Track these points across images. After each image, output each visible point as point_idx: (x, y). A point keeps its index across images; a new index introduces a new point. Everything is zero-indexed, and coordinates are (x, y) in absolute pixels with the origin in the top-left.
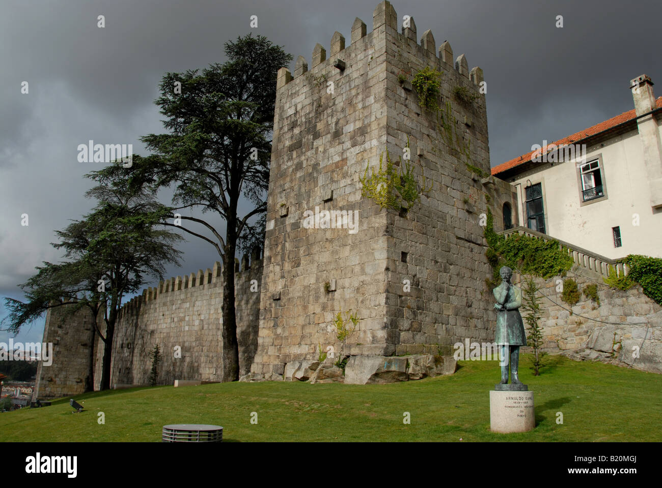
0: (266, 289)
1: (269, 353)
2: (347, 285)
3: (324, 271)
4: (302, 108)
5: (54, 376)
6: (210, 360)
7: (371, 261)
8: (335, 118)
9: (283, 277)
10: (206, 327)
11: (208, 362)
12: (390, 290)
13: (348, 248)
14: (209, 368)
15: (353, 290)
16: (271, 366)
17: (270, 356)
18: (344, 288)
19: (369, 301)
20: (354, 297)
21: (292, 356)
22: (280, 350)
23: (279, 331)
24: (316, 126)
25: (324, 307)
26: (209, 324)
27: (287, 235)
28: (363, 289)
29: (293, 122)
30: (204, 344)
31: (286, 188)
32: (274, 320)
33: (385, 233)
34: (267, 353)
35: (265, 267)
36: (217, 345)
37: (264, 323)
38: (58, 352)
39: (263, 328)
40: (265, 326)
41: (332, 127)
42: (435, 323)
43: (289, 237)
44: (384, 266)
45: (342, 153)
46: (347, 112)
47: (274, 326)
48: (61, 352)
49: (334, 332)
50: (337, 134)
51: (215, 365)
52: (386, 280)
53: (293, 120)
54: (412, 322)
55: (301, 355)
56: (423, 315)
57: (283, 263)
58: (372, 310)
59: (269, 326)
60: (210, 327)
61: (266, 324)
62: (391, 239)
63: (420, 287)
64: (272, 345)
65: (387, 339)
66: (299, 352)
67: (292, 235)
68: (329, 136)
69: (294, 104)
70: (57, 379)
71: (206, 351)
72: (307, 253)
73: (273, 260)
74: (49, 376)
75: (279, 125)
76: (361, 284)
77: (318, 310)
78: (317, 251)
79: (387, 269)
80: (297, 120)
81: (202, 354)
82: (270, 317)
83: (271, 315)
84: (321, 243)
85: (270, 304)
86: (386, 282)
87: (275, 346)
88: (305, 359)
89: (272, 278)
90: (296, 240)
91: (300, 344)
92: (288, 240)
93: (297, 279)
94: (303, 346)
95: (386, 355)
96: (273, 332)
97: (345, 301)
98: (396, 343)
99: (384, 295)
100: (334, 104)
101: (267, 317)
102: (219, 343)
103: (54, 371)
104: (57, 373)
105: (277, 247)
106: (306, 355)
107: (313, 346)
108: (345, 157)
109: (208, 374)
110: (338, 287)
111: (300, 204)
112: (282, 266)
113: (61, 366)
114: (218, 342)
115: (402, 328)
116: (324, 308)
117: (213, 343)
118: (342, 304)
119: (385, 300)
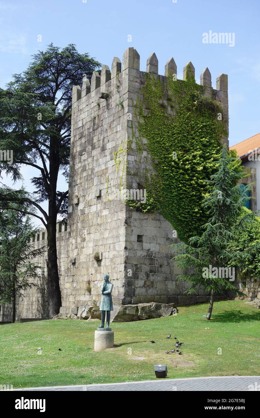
1: (70, 300)
2: (107, 257)
3: (97, 246)
4: (86, 124)
7: (118, 242)
8: (102, 136)
9: (76, 248)
12: (128, 262)
13: (108, 231)
15: (110, 261)
16: (71, 309)
17: (70, 302)
18: (106, 259)
19: (117, 268)
20: (110, 265)
21: (81, 303)
22: (75, 298)
23: (75, 285)
24: (93, 139)
27: (79, 218)
28: (114, 260)
29: (81, 133)
31: (78, 183)
32: (72, 277)
33: (125, 224)
35: (67, 240)
37: (67, 279)
39: (67, 282)
41: (101, 142)
42: (166, 280)
44: (124, 246)
45: (106, 163)
46: (108, 133)
47: (72, 282)
50: (103, 149)
52: (125, 255)
53: (81, 132)
54: (145, 281)
55: (85, 302)
56: (155, 276)
57: (77, 238)
58: (118, 275)
59: (70, 281)
61: (68, 280)
62: (129, 228)
63: (153, 257)
65: (125, 294)
66: (84, 300)
67: (81, 218)
68: (99, 149)
69: (81, 119)
72: (88, 233)
73: (71, 234)
75: (74, 133)
76: (114, 257)
77: (94, 272)
78: (93, 232)
79: (126, 248)
80: (83, 132)
83: (71, 274)
84: (95, 226)
85: (70, 266)
86: (125, 256)
87: (73, 295)
88: (87, 304)
89: (71, 248)
90: (83, 223)
91: (85, 295)
92: (79, 221)
93: (84, 250)
95: (123, 303)
96: (72, 286)
97: (106, 267)
98: (132, 295)
99: (123, 265)
100: (102, 125)
101: (69, 274)
105: (74, 226)
106: (88, 302)
107: (91, 296)
108: (107, 167)
110: (103, 258)
111: (85, 197)
112: (76, 239)
115: (137, 286)
116: (96, 271)
118: (105, 269)
119: (124, 268)
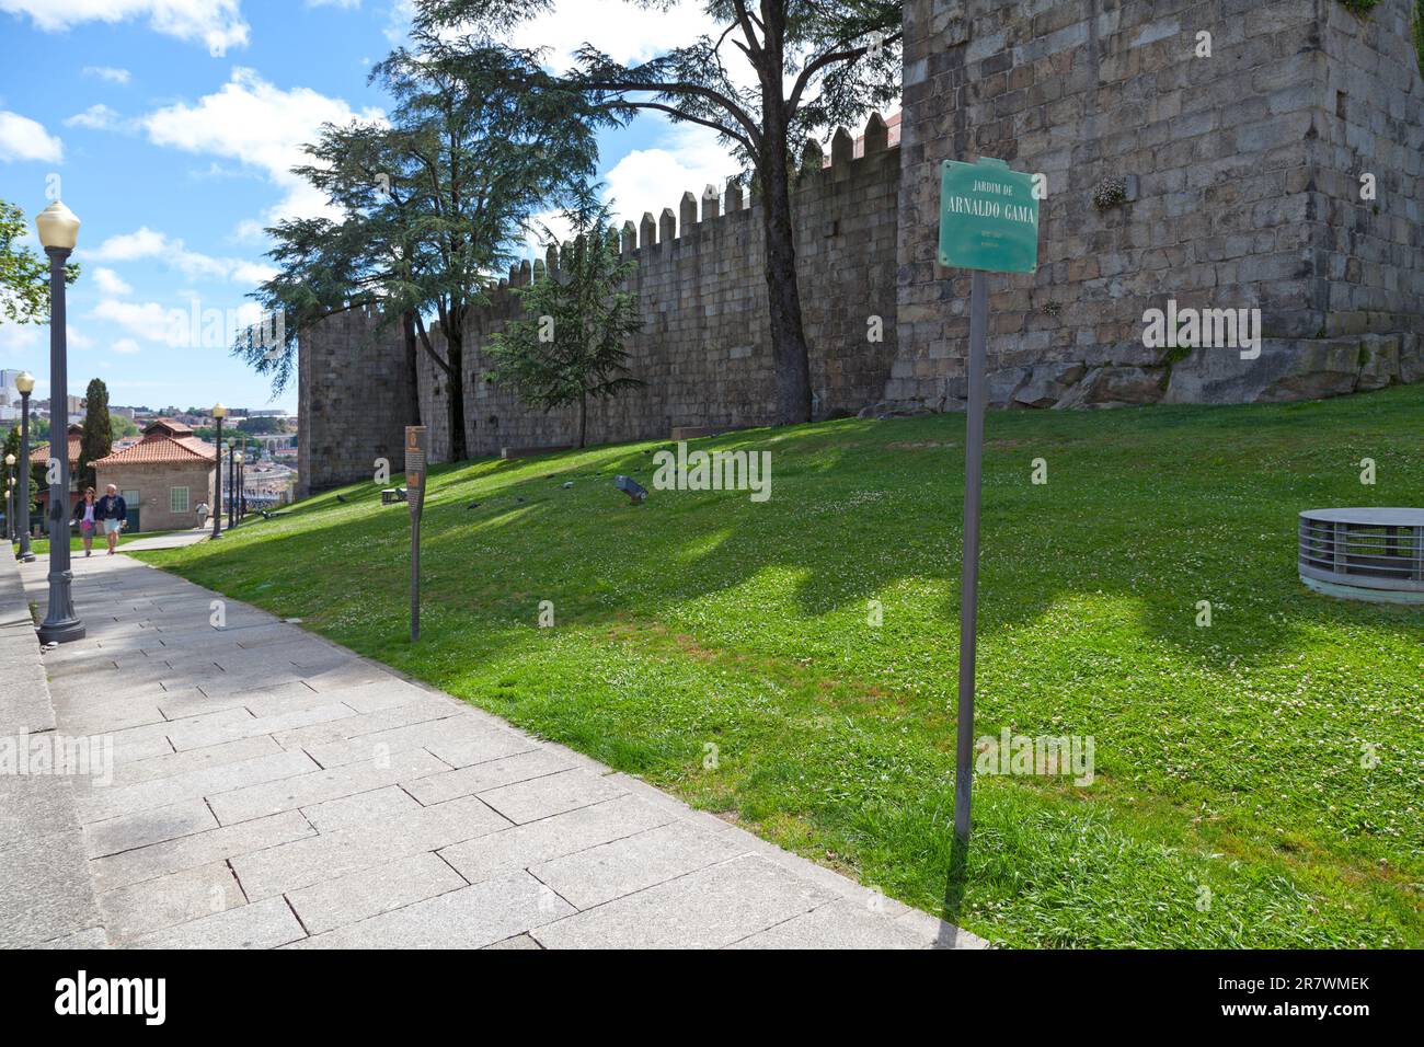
0: (913, 219)
1: (931, 356)
2: (1173, 185)
3: (1098, 159)
5: (334, 445)
6: (688, 390)
7: (1257, 121)
10: (672, 326)
11: (685, 392)
12: (1318, 184)
13: (1176, 96)
14: (688, 405)
15: (1195, 195)
16: (941, 383)
17: (935, 361)
18: (1165, 192)
19: (1248, 215)
20: (1198, 210)
21: (1001, 359)
22: (962, 347)
23: (957, 307)
25: (1096, 242)
26: (680, 320)
27: (970, 91)
28: (1228, 189)
30: (671, 361)
32: (941, 285)
33: (1308, 44)
34: (925, 356)
35: (905, 172)
36: (705, 360)
37: (911, 294)
38: (335, 400)
39: (910, 304)
40: (915, 300)
43: (977, 93)
44: (1303, 127)
47: (941, 298)
48: (340, 400)
49: (1130, 297)
51: (701, 398)
52: (1309, 162)
55: (1028, 353)
58: (1260, 237)
59: (925, 298)
60: (684, 326)
62: (1322, 59)
64: (940, 338)
65: (1312, 300)
66: (1022, 348)
67: (986, 88)
70: (342, 451)
71: (677, 372)
72: (1039, 125)
73: (928, 152)
74: (326, 445)
76: (1223, 177)
77: (1078, 250)
78: (1071, 117)
79: (1312, 134)
81: (670, 379)
82: (927, 278)
83: (933, 275)
84: (1083, 95)
86: (1308, 165)
87: (949, 339)
88: (1040, 361)
89: (930, 194)
90: (1002, 98)
91: (1024, 331)
92: (972, 100)
94: (1033, 335)
96: (938, 311)
97: (1167, 223)
99: (1302, 198)
101: (919, 278)
102: (708, 355)
103: (333, 436)
104: (339, 439)
105: (940, 122)
106: (1044, 352)
107: (1064, 332)
109: (687, 416)
110: (1146, 192)
113: (345, 426)
114: (706, 354)
116: (1098, 244)
117: (694, 355)
118: (1159, 229)
119: (1303, 209)
